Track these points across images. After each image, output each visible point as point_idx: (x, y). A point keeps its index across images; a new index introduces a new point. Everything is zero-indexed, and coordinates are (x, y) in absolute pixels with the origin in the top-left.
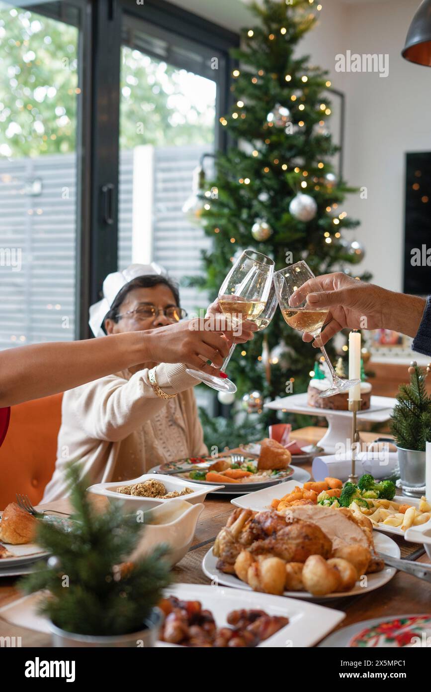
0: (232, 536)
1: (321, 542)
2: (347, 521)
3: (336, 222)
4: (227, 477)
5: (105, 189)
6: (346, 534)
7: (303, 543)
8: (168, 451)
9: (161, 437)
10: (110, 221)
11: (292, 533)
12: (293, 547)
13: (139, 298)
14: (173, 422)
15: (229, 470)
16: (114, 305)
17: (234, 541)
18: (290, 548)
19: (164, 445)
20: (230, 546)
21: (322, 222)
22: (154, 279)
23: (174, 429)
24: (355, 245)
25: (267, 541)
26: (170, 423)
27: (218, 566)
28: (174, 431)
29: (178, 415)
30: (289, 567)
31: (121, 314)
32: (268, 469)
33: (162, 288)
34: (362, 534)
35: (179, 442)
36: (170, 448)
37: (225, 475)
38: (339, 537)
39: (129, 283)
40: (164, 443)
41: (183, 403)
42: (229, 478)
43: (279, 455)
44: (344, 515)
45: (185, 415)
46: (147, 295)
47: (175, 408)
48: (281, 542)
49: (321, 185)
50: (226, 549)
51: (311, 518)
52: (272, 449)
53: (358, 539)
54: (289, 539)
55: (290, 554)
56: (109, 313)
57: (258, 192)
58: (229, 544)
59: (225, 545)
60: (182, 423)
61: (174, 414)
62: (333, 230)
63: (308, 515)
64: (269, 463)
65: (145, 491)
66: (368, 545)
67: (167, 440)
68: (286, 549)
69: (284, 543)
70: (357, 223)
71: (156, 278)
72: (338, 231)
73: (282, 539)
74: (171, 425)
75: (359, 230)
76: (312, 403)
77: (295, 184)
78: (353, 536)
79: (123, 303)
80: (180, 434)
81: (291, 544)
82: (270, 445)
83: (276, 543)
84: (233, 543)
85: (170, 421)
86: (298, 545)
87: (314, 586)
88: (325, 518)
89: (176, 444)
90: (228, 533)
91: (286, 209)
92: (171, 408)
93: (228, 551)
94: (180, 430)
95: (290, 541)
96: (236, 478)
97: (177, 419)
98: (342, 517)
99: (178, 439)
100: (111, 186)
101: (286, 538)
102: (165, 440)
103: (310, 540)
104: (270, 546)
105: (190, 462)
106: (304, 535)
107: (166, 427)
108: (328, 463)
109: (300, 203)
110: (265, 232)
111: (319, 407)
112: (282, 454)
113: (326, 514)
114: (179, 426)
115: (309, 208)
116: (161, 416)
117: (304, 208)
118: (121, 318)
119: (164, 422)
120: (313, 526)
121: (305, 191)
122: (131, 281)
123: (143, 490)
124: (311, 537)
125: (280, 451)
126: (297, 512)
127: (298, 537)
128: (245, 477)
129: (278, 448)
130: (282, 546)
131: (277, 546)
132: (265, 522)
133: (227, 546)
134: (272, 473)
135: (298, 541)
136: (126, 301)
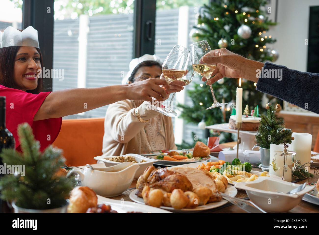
0: (144, 179)
1: (185, 184)
2: (206, 176)
3: (262, 40)
4: (174, 159)
5: (148, 23)
6: (204, 182)
7: (176, 184)
8: (155, 147)
9: (152, 140)
10: (150, 39)
11: (171, 178)
12: (171, 186)
13: (143, 71)
14: (159, 134)
15: (177, 156)
16: (132, 74)
17: (144, 181)
18: (169, 186)
19: (153, 145)
20: (142, 184)
21: (255, 40)
22: (152, 62)
23: (159, 137)
24: (274, 52)
25: (160, 182)
26: (158, 134)
27: (136, 193)
28: (160, 138)
29: (162, 130)
30: (165, 195)
31: (135, 79)
32: (198, 157)
33: (156, 67)
34: (213, 183)
35: (161, 143)
36: (156, 146)
37: (173, 158)
38: (201, 184)
39: (140, 64)
40: (153, 143)
41: (165, 124)
42: (175, 159)
43: (204, 150)
44: (204, 173)
45: (166, 131)
46: (147, 70)
47: (161, 127)
48: (165, 183)
49: (256, 21)
50: (140, 185)
51: (186, 173)
52: (200, 146)
53: (210, 185)
54: (169, 181)
55: (169, 189)
56: (130, 77)
57: (224, 24)
58: (141, 183)
59: (139, 183)
60: (164, 135)
61: (160, 129)
62: (261, 44)
63: (184, 171)
64: (198, 154)
65: (121, 160)
66: (215, 188)
67: (155, 142)
68: (167, 186)
69: (167, 183)
70: (275, 41)
71: (153, 62)
72: (264, 45)
73: (166, 181)
74: (158, 135)
75: (276, 44)
76: (230, 127)
77: (241, 20)
78: (208, 183)
79: (136, 73)
80: (162, 139)
81: (170, 184)
82: (199, 145)
83: (163, 183)
84: (144, 182)
85: (158, 133)
86: (173, 184)
87: (174, 204)
88: (194, 174)
89: (160, 145)
90: (142, 177)
91: (236, 33)
92: (159, 126)
93: (141, 186)
94: (163, 138)
95: (169, 183)
96: (179, 160)
97: (161, 132)
98: (203, 174)
99: (161, 142)
100: (151, 22)
101: (168, 181)
102: (154, 142)
103: (179, 182)
104: (160, 185)
105: (161, 152)
106: (176, 179)
107: (156, 136)
108: (225, 154)
109: (243, 30)
110: (225, 44)
111: (233, 129)
112: (205, 149)
113: (195, 172)
114: (162, 136)
115: (247, 32)
116: (153, 130)
117: (244, 32)
118: (135, 80)
119: (155, 133)
120: (182, 175)
121: (246, 24)
122: (141, 63)
123: (119, 159)
124: (180, 181)
125: (204, 148)
126: (179, 169)
127: (173, 181)
128: (184, 159)
129: (204, 146)
130: (166, 185)
131: (163, 185)
132: (161, 173)
133: (140, 184)
134: (199, 158)
135: (173, 183)
136: (138, 72)
